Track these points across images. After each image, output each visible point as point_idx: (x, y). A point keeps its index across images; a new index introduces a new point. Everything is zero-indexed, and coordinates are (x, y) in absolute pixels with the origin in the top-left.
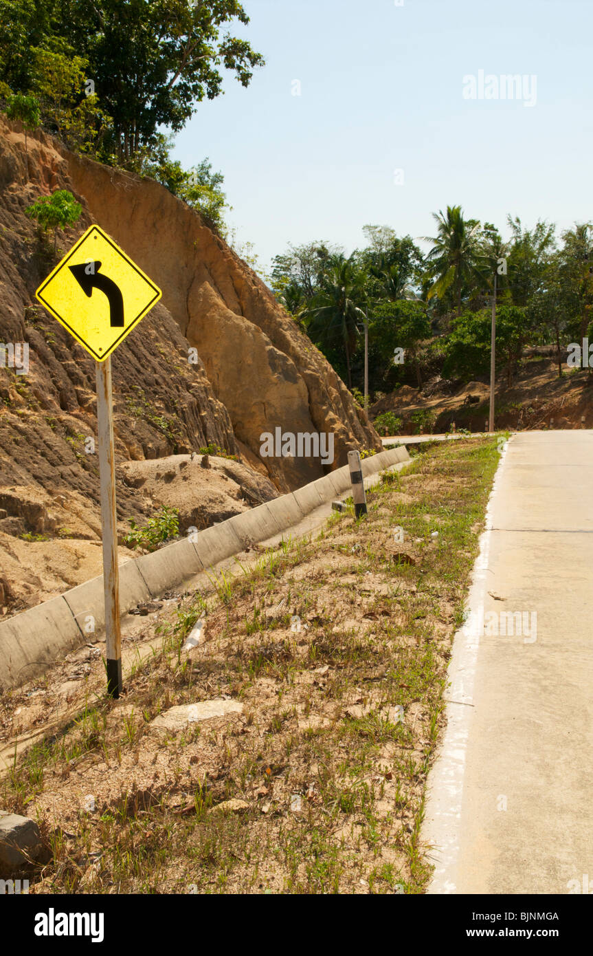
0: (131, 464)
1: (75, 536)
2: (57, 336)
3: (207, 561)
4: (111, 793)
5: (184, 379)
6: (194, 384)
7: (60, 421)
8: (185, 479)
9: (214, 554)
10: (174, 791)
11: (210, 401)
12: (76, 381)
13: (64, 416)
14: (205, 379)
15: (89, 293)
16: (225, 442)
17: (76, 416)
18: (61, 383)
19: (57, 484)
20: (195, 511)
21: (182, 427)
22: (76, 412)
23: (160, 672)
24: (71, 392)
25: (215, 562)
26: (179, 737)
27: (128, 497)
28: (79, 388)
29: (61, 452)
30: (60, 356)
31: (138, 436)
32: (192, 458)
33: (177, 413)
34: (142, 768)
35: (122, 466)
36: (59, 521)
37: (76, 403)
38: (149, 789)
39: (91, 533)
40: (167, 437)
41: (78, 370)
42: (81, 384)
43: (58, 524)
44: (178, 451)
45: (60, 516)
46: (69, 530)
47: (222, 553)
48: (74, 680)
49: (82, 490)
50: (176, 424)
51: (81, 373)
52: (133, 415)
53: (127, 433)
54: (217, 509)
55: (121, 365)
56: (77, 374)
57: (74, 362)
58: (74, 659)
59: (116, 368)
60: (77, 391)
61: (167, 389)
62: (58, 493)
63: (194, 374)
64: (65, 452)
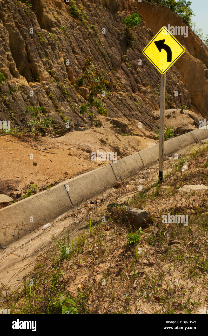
0: (155, 111)
1: (137, 135)
2: (132, 67)
3: (183, 145)
4: (168, 207)
5: (174, 82)
6: (178, 83)
7: (132, 96)
8: (174, 117)
9: (185, 143)
10: (188, 208)
11: (183, 90)
12: (138, 82)
13: (134, 95)
14: (181, 82)
15: (160, 51)
16: (188, 105)
17: (137, 95)
18: (133, 83)
19: (131, 118)
20: (178, 129)
21: (173, 99)
22: (137, 93)
23: (175, 177)
24: (136, 86)
25: (186, 146)
26: (188, 194)
27: (154, 123)
28: (139, 85)
29: (132, 107)
30: (132, 74)
31: (158, 102)
32: (177, 110)
33: (171, 94)
34: (177, 201)
35: (152, 112)
36: (132, 130)
37: (137, 90)
38: (180, 207)
39: (142, 134)
40: (168, 102)
41: (138, 79)
42: (139, 83)
43: (132, 131)
44: (171, 107)
45: (132, 128)
46: (135, 133)
47: (188, 143)
48: (143, 179)
49: (139, 120)
50: (171, 98)
51: (139, 80)
52: (156, 94)
53: (154, 101)
54: (185, 128)
55: (153, 76)
56: (138, 80)
57: (137, 76)
58: (142, 173)
59: (151, 78)
60: (138, 86)
61: (168, 85)
62: (131, 121)
63: (178, 80)
64: (134, 107)
